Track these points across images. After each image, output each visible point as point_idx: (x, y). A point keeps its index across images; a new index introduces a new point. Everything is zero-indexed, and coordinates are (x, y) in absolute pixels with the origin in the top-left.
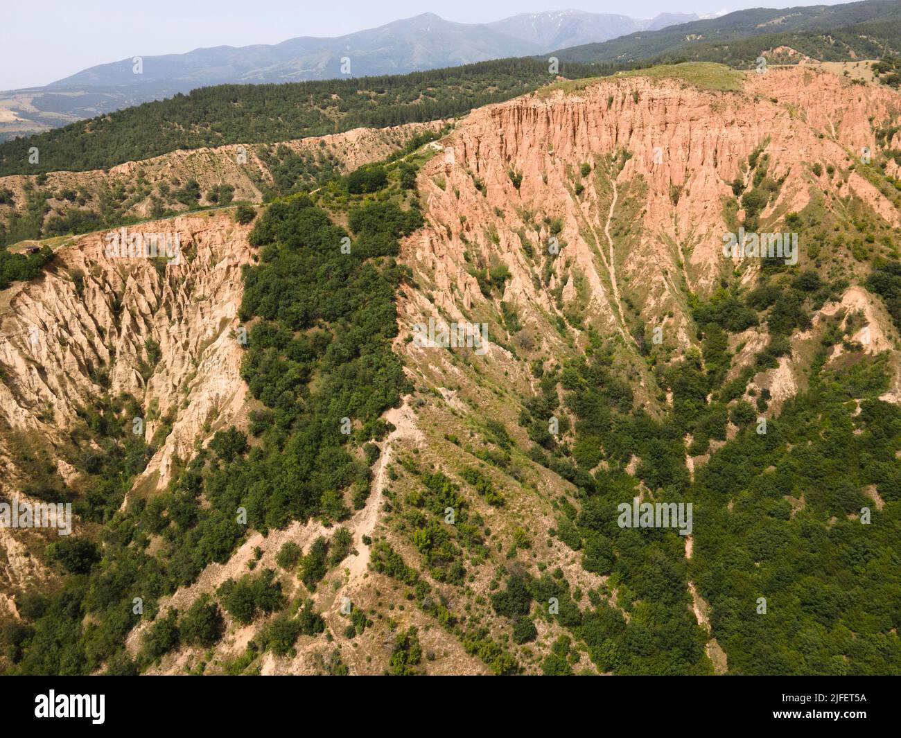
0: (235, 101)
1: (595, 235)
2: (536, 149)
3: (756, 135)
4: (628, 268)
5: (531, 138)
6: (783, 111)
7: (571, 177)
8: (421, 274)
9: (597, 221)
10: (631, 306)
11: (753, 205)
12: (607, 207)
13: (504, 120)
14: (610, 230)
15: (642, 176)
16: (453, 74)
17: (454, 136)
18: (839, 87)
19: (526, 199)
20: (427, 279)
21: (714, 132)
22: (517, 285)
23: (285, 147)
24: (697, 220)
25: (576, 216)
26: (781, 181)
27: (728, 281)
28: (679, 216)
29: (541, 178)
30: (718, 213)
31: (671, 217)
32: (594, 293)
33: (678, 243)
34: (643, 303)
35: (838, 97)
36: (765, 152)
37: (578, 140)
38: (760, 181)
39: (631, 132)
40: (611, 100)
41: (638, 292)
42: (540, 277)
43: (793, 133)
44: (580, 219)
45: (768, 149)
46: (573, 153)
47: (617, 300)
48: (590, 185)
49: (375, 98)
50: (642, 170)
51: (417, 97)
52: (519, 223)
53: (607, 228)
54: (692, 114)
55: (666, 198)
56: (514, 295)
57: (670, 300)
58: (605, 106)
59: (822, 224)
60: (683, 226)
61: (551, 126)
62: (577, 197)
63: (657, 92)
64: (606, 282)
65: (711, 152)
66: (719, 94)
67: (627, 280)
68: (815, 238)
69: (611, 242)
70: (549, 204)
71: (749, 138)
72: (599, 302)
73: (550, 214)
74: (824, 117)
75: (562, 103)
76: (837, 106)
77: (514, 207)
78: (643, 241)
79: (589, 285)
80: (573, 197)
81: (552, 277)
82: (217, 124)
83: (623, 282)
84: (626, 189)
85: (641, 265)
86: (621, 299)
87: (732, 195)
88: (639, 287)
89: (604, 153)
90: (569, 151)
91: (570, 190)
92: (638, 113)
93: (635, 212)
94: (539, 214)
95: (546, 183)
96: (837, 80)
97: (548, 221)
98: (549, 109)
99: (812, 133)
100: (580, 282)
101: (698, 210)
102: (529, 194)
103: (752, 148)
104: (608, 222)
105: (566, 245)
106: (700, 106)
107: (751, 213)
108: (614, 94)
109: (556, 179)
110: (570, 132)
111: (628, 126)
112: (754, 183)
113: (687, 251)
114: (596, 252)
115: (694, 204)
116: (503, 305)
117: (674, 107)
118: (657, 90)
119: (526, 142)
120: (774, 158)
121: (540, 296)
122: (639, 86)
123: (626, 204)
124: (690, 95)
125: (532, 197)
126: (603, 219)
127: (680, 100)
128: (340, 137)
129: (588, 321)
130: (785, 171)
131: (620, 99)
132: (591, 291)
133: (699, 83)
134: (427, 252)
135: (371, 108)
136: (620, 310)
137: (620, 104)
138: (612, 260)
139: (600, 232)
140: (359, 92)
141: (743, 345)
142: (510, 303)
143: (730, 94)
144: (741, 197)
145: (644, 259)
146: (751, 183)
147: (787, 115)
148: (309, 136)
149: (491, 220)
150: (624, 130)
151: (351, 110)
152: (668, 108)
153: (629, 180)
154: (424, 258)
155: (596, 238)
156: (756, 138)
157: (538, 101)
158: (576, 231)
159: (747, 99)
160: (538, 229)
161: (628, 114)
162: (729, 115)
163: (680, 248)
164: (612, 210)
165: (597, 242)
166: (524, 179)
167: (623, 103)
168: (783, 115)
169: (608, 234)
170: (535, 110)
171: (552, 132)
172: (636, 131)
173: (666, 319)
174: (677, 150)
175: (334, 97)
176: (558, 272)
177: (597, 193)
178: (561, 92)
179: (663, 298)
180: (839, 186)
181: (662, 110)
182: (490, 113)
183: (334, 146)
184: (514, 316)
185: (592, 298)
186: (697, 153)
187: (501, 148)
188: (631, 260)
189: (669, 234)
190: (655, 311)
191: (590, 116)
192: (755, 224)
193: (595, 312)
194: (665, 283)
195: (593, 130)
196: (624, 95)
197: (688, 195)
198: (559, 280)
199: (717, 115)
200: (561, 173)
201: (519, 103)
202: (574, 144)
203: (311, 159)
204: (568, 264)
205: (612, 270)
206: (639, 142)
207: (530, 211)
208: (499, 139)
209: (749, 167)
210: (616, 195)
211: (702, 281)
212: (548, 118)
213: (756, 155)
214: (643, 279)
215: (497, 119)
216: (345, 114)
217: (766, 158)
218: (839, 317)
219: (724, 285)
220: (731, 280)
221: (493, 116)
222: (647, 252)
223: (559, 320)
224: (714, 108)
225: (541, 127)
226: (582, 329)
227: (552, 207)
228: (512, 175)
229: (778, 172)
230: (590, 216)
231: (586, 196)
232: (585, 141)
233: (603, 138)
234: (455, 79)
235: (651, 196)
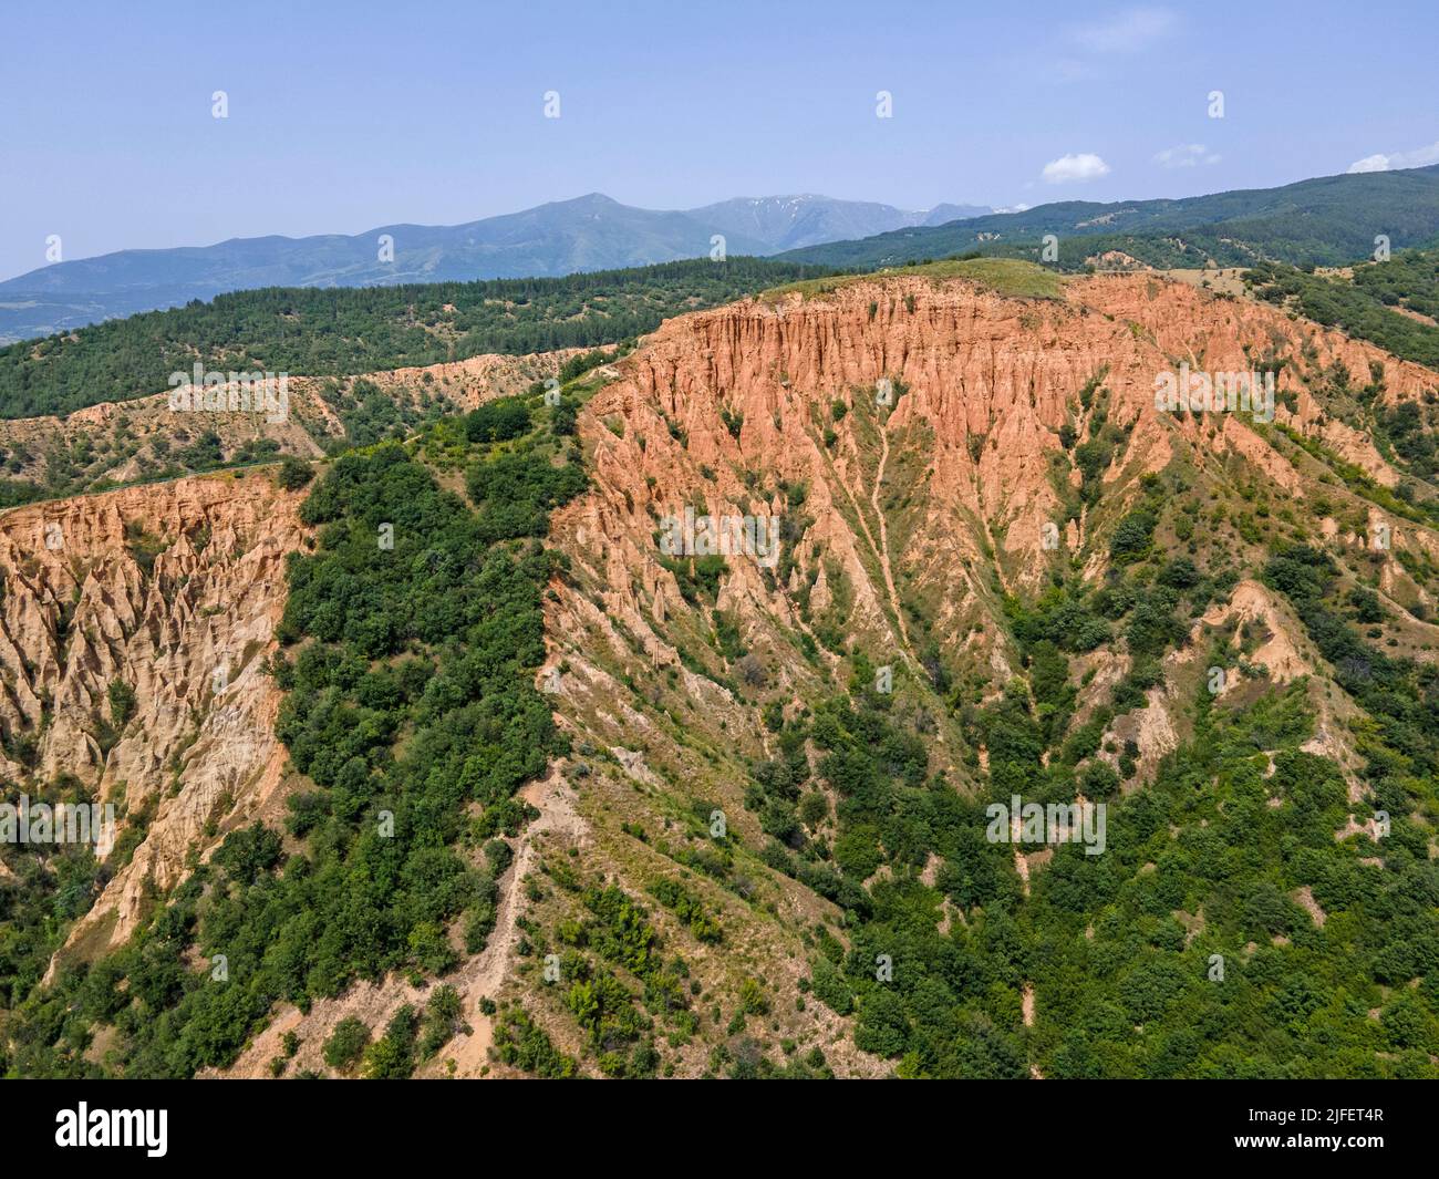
0: (288, 313)
1: (857, 506)
2: (762, 379)
3: (1088, 361)
4: (909, 558)
5: (756, 363)
6: (1123, 328)
7: (816, 421)
8: (584, 565)
9: (860, 487)
10: (917, 617)
11: (1092, 463)
12: (873, 467)
13: (713, 336)
14: (879, 500)
15: (925, 418)
16: (633, 278)
17: (636, 358)
18: (1197, 303)
19: (749, 453)
20: (594, 574)
21: (1028, 357)
22: (738, 584)
23: (367, 383)
24: (1012, 486)
25: (827, 479)
26: (1129, 428)
27: (1063, 576)
28: (983, 479)
29: (771, 422)
30: (1041, 474)
31: (972, 481)
32: (859, 596)
33: (984, 520)
34: (935, 612)
35: (1197, 318)
36: (1104, 387)
37: (826, 367)
38: (1098, 427)
39: (906, 354)
40: (874, 309)
41: (927, 595)
42: (774, 574)
43: (1139, 360)
44: (833, 483)
45: (1108, 381)
46: (819, 386)
47: (895, 607)
48: (846, 433)
49: (513, 311)
50: (924, 410)
51: (579, 310)
52: (739, 490)
53: (875, 497)
54: (993, 331)
55: (962, 452)
56: (734, 600)
57: (976, 605)
58: (865, 318)
59: (1193, 490)
60: (990, 492)
61: (785, 346)
62: (828, 451)
63: (940, 299)
64: (877, 580)
65: (1025, 385)
66: (1031, 302)
67: (909, 576)
68: (1184, 509)
69: (881, 518)
70: (786, 459)
71: (1078, 366)
72: (867, 609)
73: (787, 476)
74: (1180, 344)
75: (801, 311)
76: (1198, 329)
77: (731, 464)
78: (931, 517)
79: (851, 585)
80: (822, 450)
81: (793, 572)
82: (255, 347)
83: (903, 580)
84: (902, 439)
85: (929, 553)
86: (902, 606)
87: (1060, 448)
88: (928, 587)
89: (866, 386)
90: (813, 382)
91: (817, 440)
92: (915, 327)
93: (917, 473)
94: (769, 476)
95: (779, 429)
96: (1193, 293)
97: (783, 487)
98: (781, 319)
99: (1166, 361)
100: (837, 577)
101: (1012, 469)
102: (753, 445)
103: (1083, 380)
104: (877, 488)
105: (813, 522)
106: (1004, 319)
107: (1090, 476)
108: (878, 300)
109: (795, 423)
110: (814, 355)
111: (902, 344)
112: (1091, 431)
113: (999, 533)
114: (860, 533)
115: (1006, 461)
116: (717, 615)
117: (968, 320)
118: (941, 295)
119: (747, 369)
120: (1116, 394)
121: (774, 602)
122: (914, 288)
123: (902, 461)
124: (989, 303)
125: (759, 451)
126: (869, 483)
127: (976, 310)
128: (456, 368)
129: (851, 641)
130: (1133, 414)
131: (887, 307)
132: (854, 594)
133: (1002, 286)
134: (594, 532)
135: (505, 326)
136: (900, 622)
137: (886, 315)
138: (884, 546)
139: (865, 504)
140: (488, 302)
141: (1092, 674)
142: (728, 613)
143: (1047, 303)
144: (1073, 451)
145: (934, 543)
146: (1086, 430)
147: (1129, 334)
148: (406, 366)
149: (696, 484)
150: (894, 352)
151: (474, 327)
152: (960, 322)
153: (905, 425)
154: (590, 541)
155: (859, 511)
156: (1088, 367)
157: (765, 309)
158: (827, 502)
159: (1071, 311)
160: (769, 498)
161: (899, 328)
162: (1048, 333)
163: (987, 528)
164: (881, 470)
165: (861, 517)
166: (745, 423)
167: (892, 312)
168: (1123, 334)
169: (876, 507)
170: (760, 321)
171: (786, 355)
172: (913, 353)
173: (972, 636)
174: (975, 381)
175: (448, 308)
176: (802, 563)
177: (858, 444)
178: (799, 296)
179: (965, 604)
180: (1212, 436)
181: (949, 325)
182: (691, 324)
183: (446, 382)
184: (735, 633)
185: (857, 603)
186: (1005, 386)
187: (710, 376)
188: (915, 544)
189: (970, 507)
190: (955, 623)
191: (844, 331)
192: (1098, 490)
193: (862, 625)
194: (968, 579)
195: (849, 352)
196: (893, 301)
197: (995, 448)
198: (803, 577)
199: (1030, 333)
200: (802, 415)
201: (735, 311)
202: (821, 373)
203: (408, 401)
204: (817, 552)
205: (885, 561)
206: (917, 370)
207: (755, 471)
208: (706, 364)
209: (1082, 408)
210: (886, 448)
211: (1023, 577)
212: (780, 334)
213: (1090, 391)
214: (934, 575)
215: (703, 334)
216: (465, 334)
217: (1104, 394)
218: (1230, 627)
219: (1059, 583)
220: (1068, 574)
221: (696, 329)
222: (938, 533)
223: (806, 640)
224: (1024, 322)
225: (770, 348)
226: (843, 654)
227: (789, 465)
228: (726, 417)
229: (1121, 415)
230: (848, 479)
231: (841, 449)
232: (836, 368)
233: (864, 363)
234: (638, 286)
235: (939, 449)
